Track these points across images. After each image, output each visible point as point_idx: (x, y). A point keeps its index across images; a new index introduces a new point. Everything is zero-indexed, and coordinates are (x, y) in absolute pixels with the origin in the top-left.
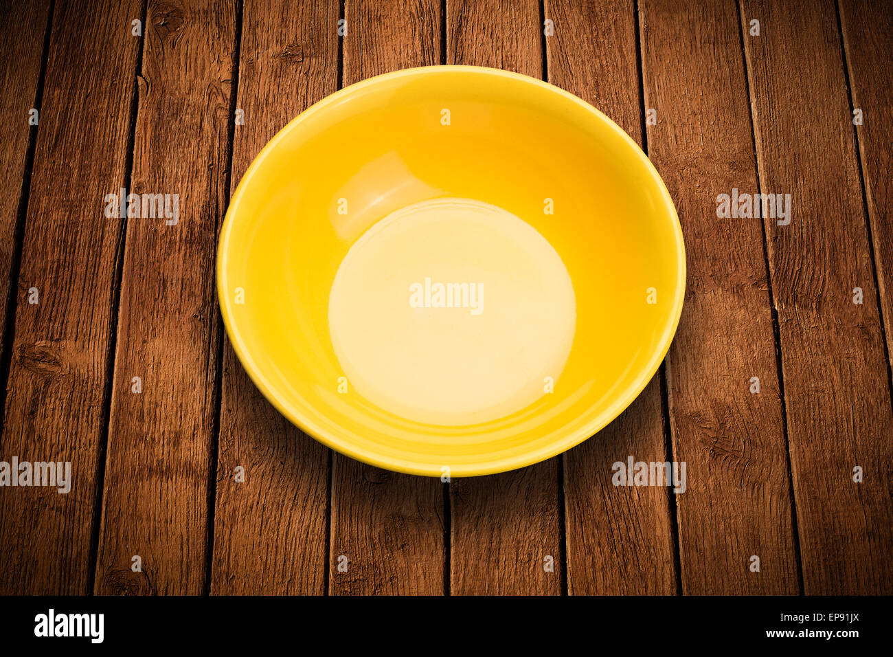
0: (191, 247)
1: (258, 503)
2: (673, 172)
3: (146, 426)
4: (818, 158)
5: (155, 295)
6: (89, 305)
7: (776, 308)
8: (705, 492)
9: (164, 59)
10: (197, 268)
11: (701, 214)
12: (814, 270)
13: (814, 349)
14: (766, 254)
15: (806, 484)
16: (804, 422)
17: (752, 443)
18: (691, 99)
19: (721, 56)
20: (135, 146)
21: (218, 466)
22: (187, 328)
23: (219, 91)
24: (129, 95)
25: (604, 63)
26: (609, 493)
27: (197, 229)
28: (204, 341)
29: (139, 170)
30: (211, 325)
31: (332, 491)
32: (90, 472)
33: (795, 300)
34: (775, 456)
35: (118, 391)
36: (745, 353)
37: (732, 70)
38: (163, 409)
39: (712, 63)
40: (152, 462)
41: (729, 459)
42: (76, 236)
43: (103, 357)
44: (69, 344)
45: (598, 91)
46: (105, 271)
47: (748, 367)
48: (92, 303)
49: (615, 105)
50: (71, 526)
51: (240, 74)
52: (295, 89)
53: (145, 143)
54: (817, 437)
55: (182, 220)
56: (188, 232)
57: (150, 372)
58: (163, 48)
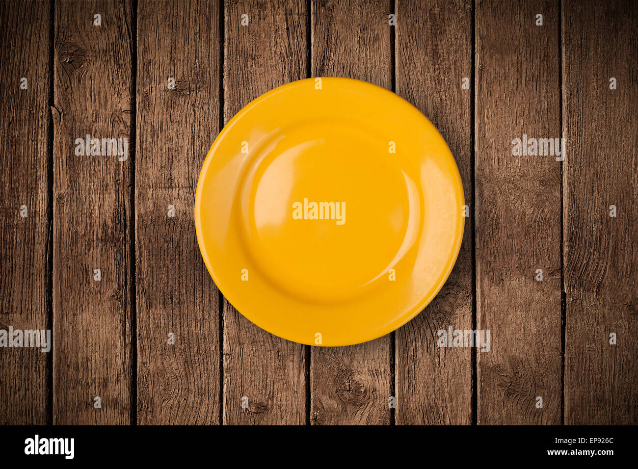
0: (106, 244)
2: (494, 187)
3: (81, 374)
4: (612, 177)
5: (80, 280)
7: (565, 291)
8: (499, 418)
9: (72, 92)
10: (112, 260)
11: (513, 221)
12: (598, 263)
13: (591, 320)
14: (562, 251)
15: (573, 413)
16: (578, 372)
17: (537, 386)
18: (513, 128)
19: (542, 92)
20: (54, 165)
21: (138, 402)
22: (107, 305)
23: (121, 119)
24: (45, 122)
25: (444, 97)
26: (428, 419)
27: (110, 231)
28: (121, 314)
29: (59, 184)
30: (126, 302)
31: (223, 418)
32: (41, 405)
33: (581, 285)
34: (553, 395)
36: (538, 324)
37: (549, 104)
38: (93, 362)
39: (533, 97)
40: (87, 399)
41: (519, 397)
42: (13, 235)
44: (16, 316)
45: (437, 121)
46: (39, 263)
47: (539, 334)
48: (31, 287)
49: (450, 133)
51: (137, 105)
52: (184, 118)
53: (62, 162)
54: (586, 382)
55: (97, 223)
56: (103, 233)
57: (81, 336)
58: (70, 82)
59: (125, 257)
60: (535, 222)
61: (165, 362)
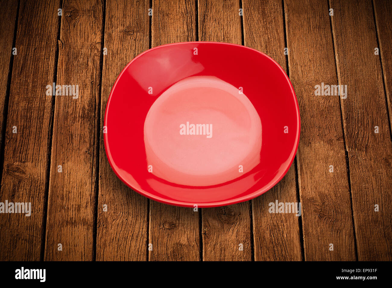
0: (84, 120)
1: (116, 238)
3: (65, 202)
4: (365, 82)
5: (68, 142)
6: (38, 146)
7: (347, 150)
8: (316, 234)
9: (70, 32)
10: (87, 129)
11: (313, 107)
12: (364, 133)
13: (364, 169)
14: (342, 126)
15: (361, 230)
16: (360, 203)
17: (337, 212)
18: (308, 54)
19: (322, 34)
20: (58, 73)
21: (98, 220)
22: (82, 157)
23: (96, 47)
24: (54, 49)
25: (270, 37)
26: (273, 234)
27: (86, 112)
28: (90, 163)
29: (59, 84)
30: (93, 156)
31: (149, 232)
32: (39, 223)
33: (356, 147)
34: (347, 218)
35: (52, 186)
37: (327, 41)
38: (72, 194)
39: (318, 37)
40: (68, 218)
41: (327, 219)
42: (31, 114)
43: (45, 170)
44: (29, 164)
45: (267, 50)
46: (45, 131)
47: (335, 177)
48: (39, 145)
49: (275, 56)
50: (32, 248)
51: (105, 40)
52: (130, 47)
53: (62, 71)
54: (366, 209)
55: (80, 107)
56: (82, 113)
57: (66, 177)
58: (69, 27)
59: (94, 127)
60: (325, 108)
61: (115, 194)
